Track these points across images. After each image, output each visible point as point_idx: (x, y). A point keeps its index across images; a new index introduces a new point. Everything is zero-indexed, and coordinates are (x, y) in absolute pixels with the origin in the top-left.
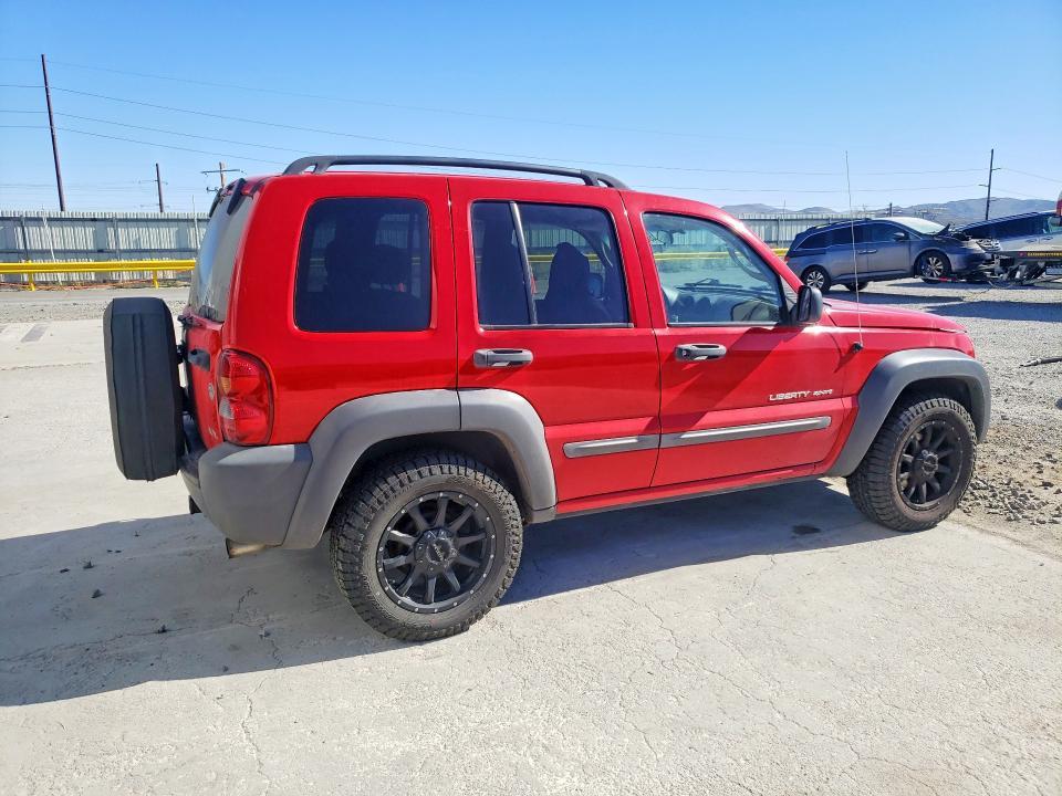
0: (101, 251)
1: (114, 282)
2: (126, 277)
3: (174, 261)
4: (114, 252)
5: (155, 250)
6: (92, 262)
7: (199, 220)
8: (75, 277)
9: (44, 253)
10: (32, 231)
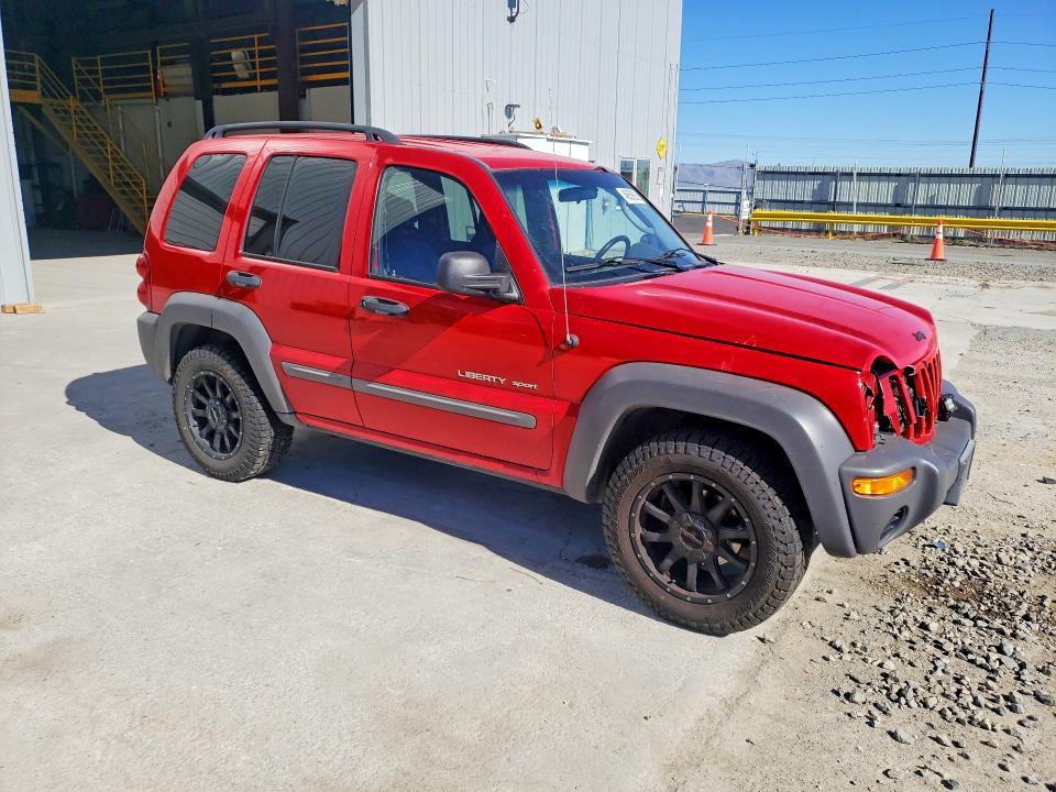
0: (898, 205)
1: (903, 236)
2: (916, 232)
3: (969, 219)
4: (909, 207)
5: (951, 207)
6: (888, 216)
7: (1007, 176)
8: (870, 229)
9: (848, 206)
10: (845, 184)
